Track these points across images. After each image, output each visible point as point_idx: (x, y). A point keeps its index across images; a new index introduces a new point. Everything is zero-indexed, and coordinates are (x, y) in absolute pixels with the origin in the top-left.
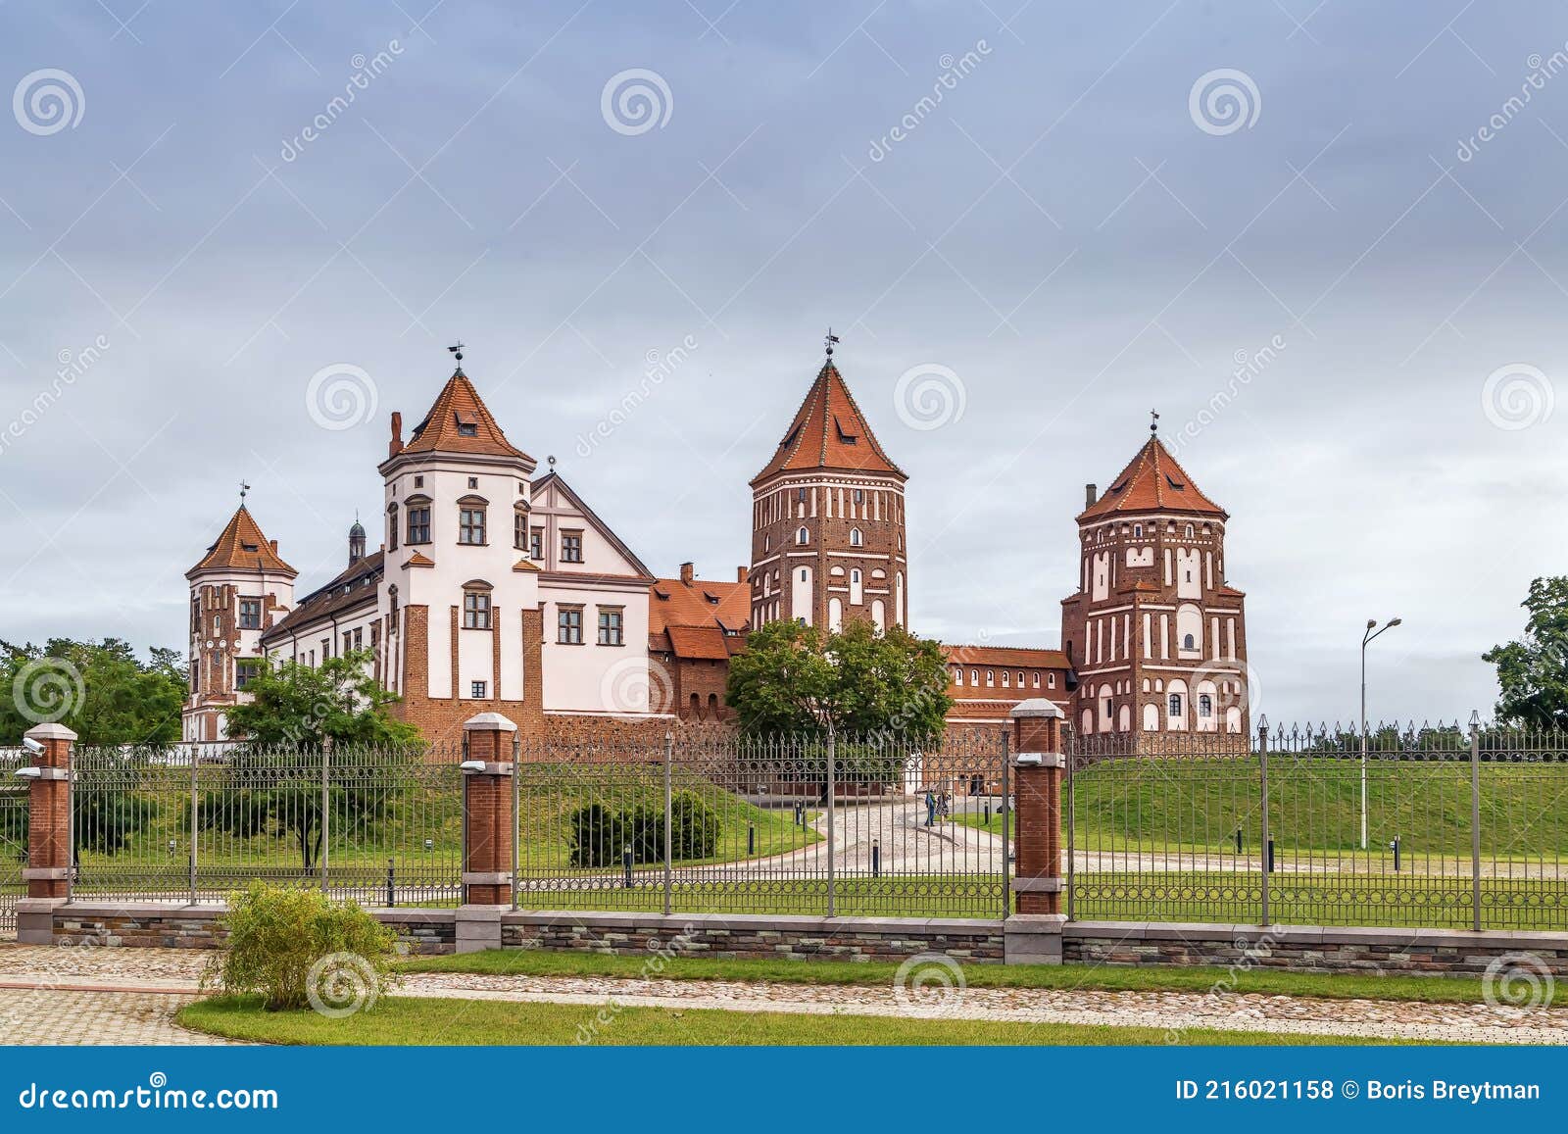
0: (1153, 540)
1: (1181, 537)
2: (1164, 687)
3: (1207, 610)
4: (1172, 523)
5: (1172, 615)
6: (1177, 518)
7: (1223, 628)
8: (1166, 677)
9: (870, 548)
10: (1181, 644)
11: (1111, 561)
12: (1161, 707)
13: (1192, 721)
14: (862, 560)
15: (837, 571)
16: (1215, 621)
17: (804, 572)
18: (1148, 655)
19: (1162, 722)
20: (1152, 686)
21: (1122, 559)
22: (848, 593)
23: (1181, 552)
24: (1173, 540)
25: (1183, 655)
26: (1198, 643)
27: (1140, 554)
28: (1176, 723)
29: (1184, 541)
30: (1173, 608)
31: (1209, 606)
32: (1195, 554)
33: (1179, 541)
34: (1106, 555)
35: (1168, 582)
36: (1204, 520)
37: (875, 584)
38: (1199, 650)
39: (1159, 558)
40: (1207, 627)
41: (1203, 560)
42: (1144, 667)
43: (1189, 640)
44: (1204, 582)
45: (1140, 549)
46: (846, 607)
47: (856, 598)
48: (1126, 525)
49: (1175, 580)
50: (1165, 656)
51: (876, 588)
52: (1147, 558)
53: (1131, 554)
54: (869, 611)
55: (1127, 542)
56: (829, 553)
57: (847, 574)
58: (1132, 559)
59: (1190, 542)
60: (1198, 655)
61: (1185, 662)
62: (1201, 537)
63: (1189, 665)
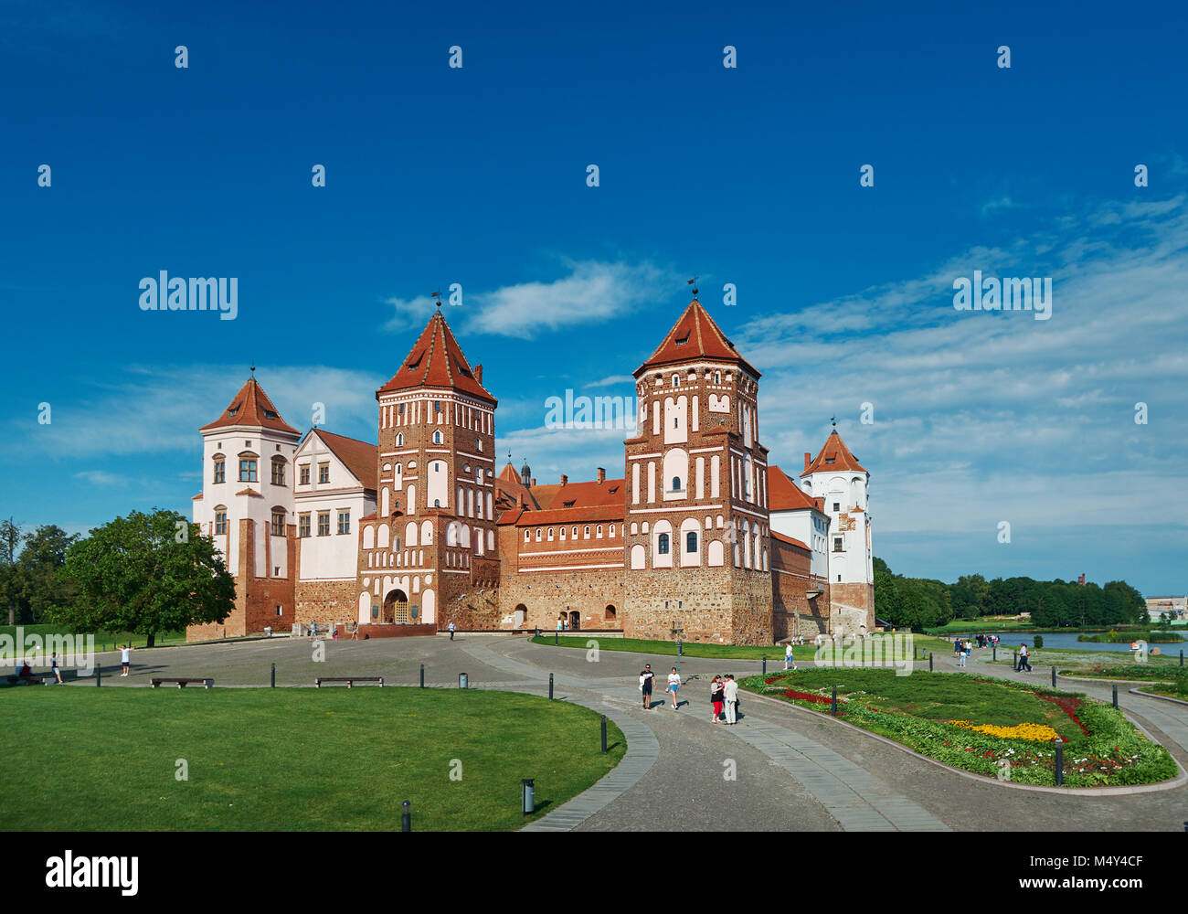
0: (647, 396)
1: (669, 387)
2: (649, 528)
3: (691, 451)
4: (659, 376)
5: (659, 461)
6: (662, 371)
7: (708, 466)
8: (651, 519)
9: (410, 445)
10: (668, 484)
12: (646, 546)
13: (677, 557)
14: (402, 457)
15: (388, 467)
16: (700, 462)
18: (636, 500)
19: (647, 561)
20: (640, 529)
22: (393, 482)
23: (669, 403)
24: (661, 392)
25: (667, 497)
26: (683, 484)
28: (661, 560)
29: (672, 391)
30: (660, 455)
31: (693, 448)
32: (682, 401)
33: (666, 392)
35: (656, 431)
36: (686, 367)
37: (409, 473)
38: (684, 491)
40: (692, 467)
41: (690, 406)
42: (631, 512)
43: (676, 482)
44: (690, 426)
46: (393, 494)
47: (398, 486)
49: (662, 429)
50: (653, 499)
51: (410, 475)
54: (406, 494)
56: (382, 455)
57: (393, 470)
59: (676, 390)
60: (683, 496)
61: (669, 504)
62: (687, 383)
63: (673, 506)
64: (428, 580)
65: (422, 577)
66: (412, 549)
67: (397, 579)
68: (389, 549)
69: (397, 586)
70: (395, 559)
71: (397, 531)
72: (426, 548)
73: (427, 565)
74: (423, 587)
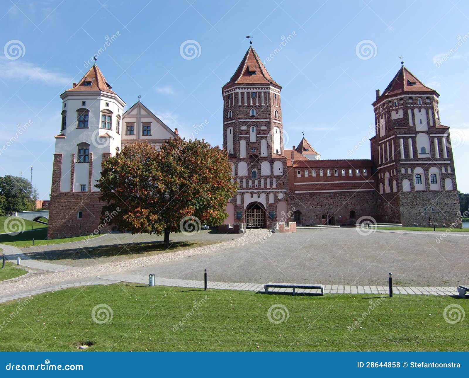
0: (402, 106)
1: (416, 104)
2: (412, 171)
3: (431, 135)
4: (411, 98)
5: (414, 139)
6: (413, 96)
7: (440, 143)
8: (413, 166)
9: (260, 117)
10: (419, 151)
11: (385, 118)
12: (411, 180)
13: (427, 186)
14: (256, 122)
15: (244, 128)
16: (436, 141)
17: (231, 130)
18: (403, 157)
19: (412, 187)
20: (406, 171)
21: (389, 117)
22: (249, 137)
23: (416, 111)
24: (412, 106)
25: (420, 156)
26: (428, 150)
27: (397, 113)
28: (419, 187)
29: (417, 106)
30: (414, 135)
31: (432, 133)
32: (423, 111)
33: (415, 106)
34: (384, 116)
35: (411, 124)
36: (426, 96)
37: (261, 132)
38: (428, 154)
39: (406, 114)
40: (432, 143)
41: (428, 114)
42: (401, 162)
43: (423, 149)
44: (429, 123)
45: (397, 111)
46: (249, 144)
47: (253, 139)
48: (390, 102)
49: (414, 123)
50: (412, 157)
51: (262, 134)
52: (400, 115)
53: (393, 113)
54: (259, 144)
55: (391, 109)
56: (240, 120)
57: (249, 129)
58: (395, 116)
59: (420, 106)
60: (428, 156)
61: (422, 159)
62: (426, 103)
63: (424, 161)
64: (281, 196)
65: (276, 194)
66: (266, 177)
67: (255, 196)
68: (248, 178)
69: (255, 199)
70: (253, 183)
71: (253, 167)
72: (278, 177)
73: (279, 187)
74: (277, 200)
